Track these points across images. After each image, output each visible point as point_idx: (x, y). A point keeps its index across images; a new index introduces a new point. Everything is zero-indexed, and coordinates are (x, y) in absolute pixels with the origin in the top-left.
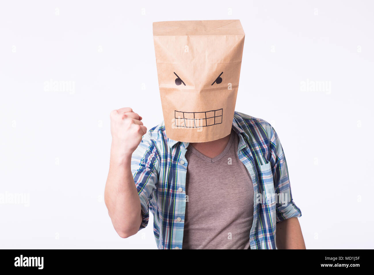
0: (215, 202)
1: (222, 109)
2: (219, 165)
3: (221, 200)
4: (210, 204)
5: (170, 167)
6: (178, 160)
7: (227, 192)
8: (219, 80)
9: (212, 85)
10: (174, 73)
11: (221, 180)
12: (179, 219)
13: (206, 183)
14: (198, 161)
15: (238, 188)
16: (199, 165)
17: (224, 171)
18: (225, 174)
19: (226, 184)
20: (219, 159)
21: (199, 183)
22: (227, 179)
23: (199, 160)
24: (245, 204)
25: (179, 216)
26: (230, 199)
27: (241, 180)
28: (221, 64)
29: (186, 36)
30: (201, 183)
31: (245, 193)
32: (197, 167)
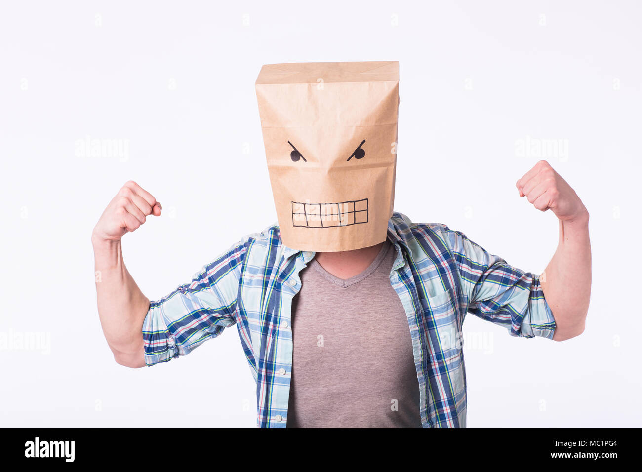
0: (343, 350)
1: (367, 199)
2: (355, 292)
3: (353, 347)
4: (334, 353)
5: (273, 287)
6: (286, 278)
7: (364, 336)
8: (359, 153)
9: (348, 160)
10: (289, 142)
11: (357, 316)
12: (282, 371)
13: (329, 318)
14: (321, 283)
15: (384, 331)
16: (323, 290)
17: (363, 301)
18: (364, 307)
19: (364, 323)
20: (356, 281)
21: (318, 317)
22: (366, 314)
23: (323, 282)
24: (394, 358)
25: (283, 367)
26: (369, 347)
27: (392, 318)
28: (361, 128)
29: (307, 84)
30: (321, 319)
31: (396, 339)
32: (318, 293)
